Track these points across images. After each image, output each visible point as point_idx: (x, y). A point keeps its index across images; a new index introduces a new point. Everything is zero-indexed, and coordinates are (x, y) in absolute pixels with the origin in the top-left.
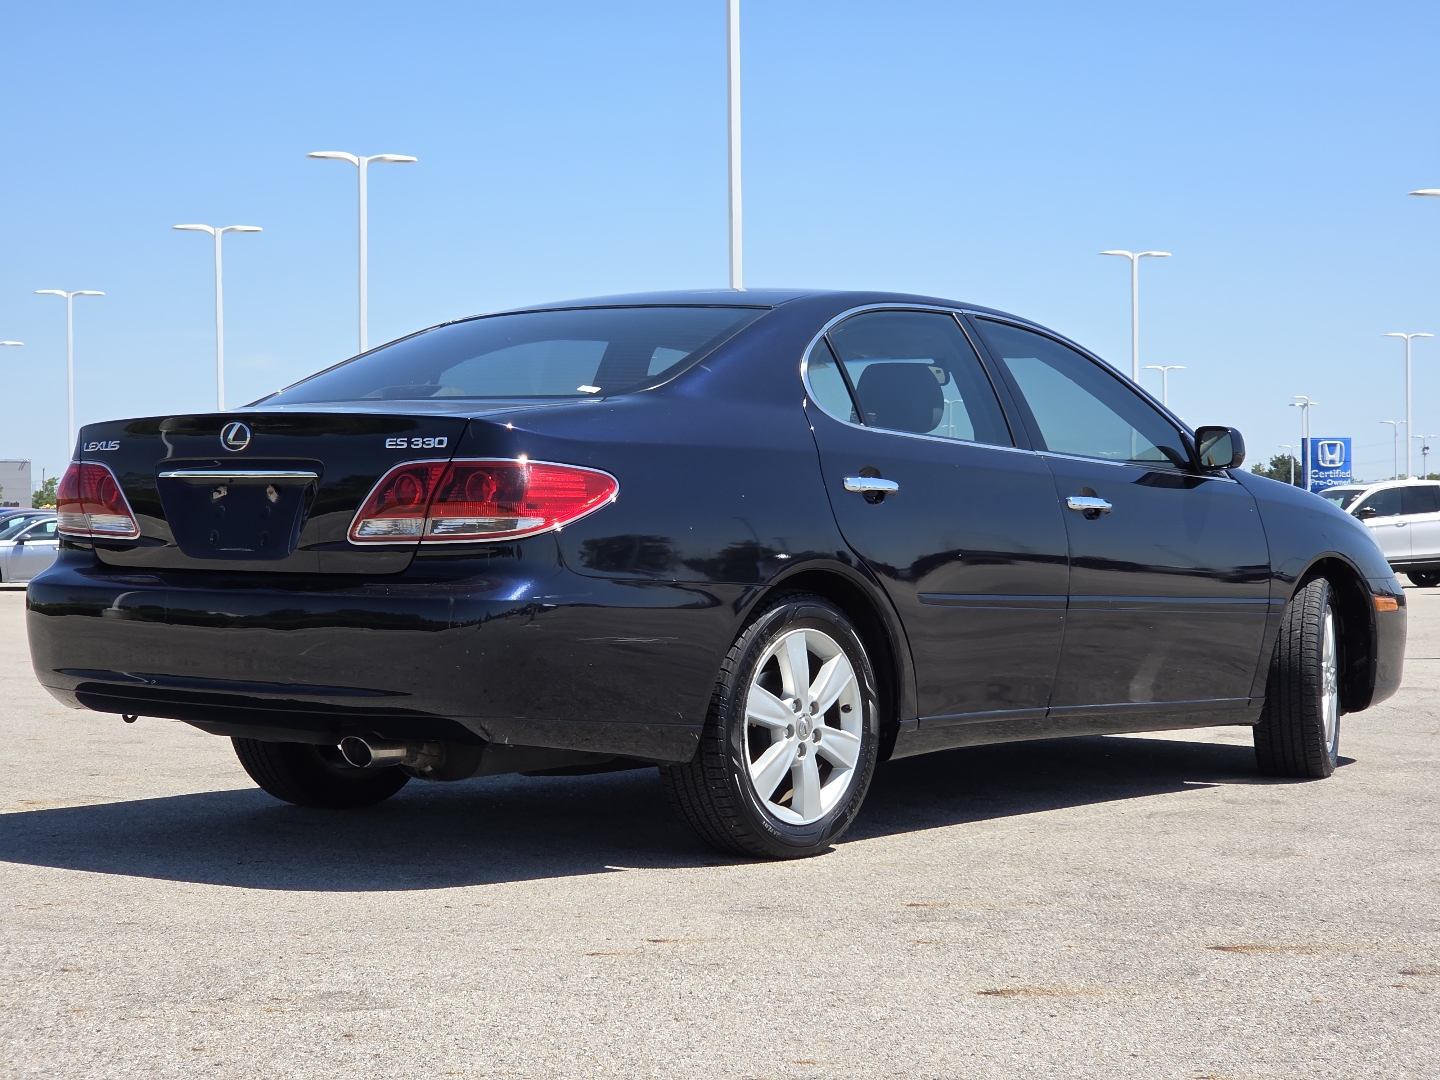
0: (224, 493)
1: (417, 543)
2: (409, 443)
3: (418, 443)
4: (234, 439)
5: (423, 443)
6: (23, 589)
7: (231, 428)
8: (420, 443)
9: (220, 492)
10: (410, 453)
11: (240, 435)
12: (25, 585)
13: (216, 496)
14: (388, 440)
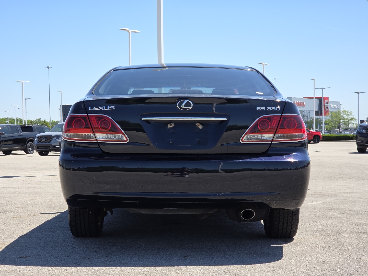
0: (173, 125)
1: (270, 142)
2: (266, 109)
3: (269, 109)
4: (185, 106)
5: (271, 109)
6: (59, 155)
7: (183, 102)
8: (270, 109)
9: (171, 125)
10: (266, 112)
11: (188, 104)
12: (59, 154)
13: (169, 126)
14: (257, 107)
